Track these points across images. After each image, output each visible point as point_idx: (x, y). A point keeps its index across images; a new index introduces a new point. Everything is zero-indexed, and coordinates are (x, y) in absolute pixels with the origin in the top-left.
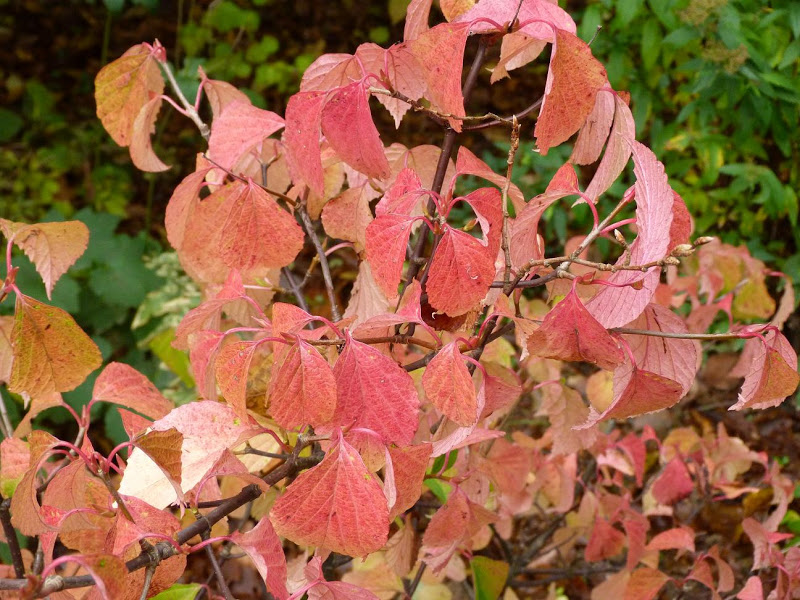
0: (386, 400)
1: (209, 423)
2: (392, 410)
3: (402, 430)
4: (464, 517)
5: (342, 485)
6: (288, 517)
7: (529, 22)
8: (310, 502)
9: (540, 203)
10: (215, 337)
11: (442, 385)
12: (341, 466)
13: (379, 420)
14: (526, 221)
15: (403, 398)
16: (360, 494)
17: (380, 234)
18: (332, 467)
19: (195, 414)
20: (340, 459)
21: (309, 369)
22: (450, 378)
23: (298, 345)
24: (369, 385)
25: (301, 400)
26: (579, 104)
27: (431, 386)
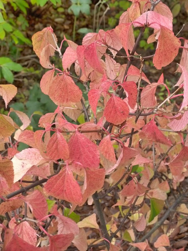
0: (88, 153)
1: (34, 155)
2: (91, 156)
3: (94, 163)
4: (135, 188)
5: (67, 181)
6: (50, 190)
7: (152, 23)
8: (57, 186)
9: (150, 87)
10: (49, 125)
11: (105, 149)
12: (67, 175)
13: (87, 159)
14: (146, 93)
15: (94, 152)
16: (72, 185)
17: (92, 96)
18: (63, 175)
19: (30, 152)
20: (66, 172)
21: (60, 141)
22: (108, 148)
23: (57, 133)
24: (83, 147)
25: (58, 151)
26: (172, 52)
27: (102, 149)
